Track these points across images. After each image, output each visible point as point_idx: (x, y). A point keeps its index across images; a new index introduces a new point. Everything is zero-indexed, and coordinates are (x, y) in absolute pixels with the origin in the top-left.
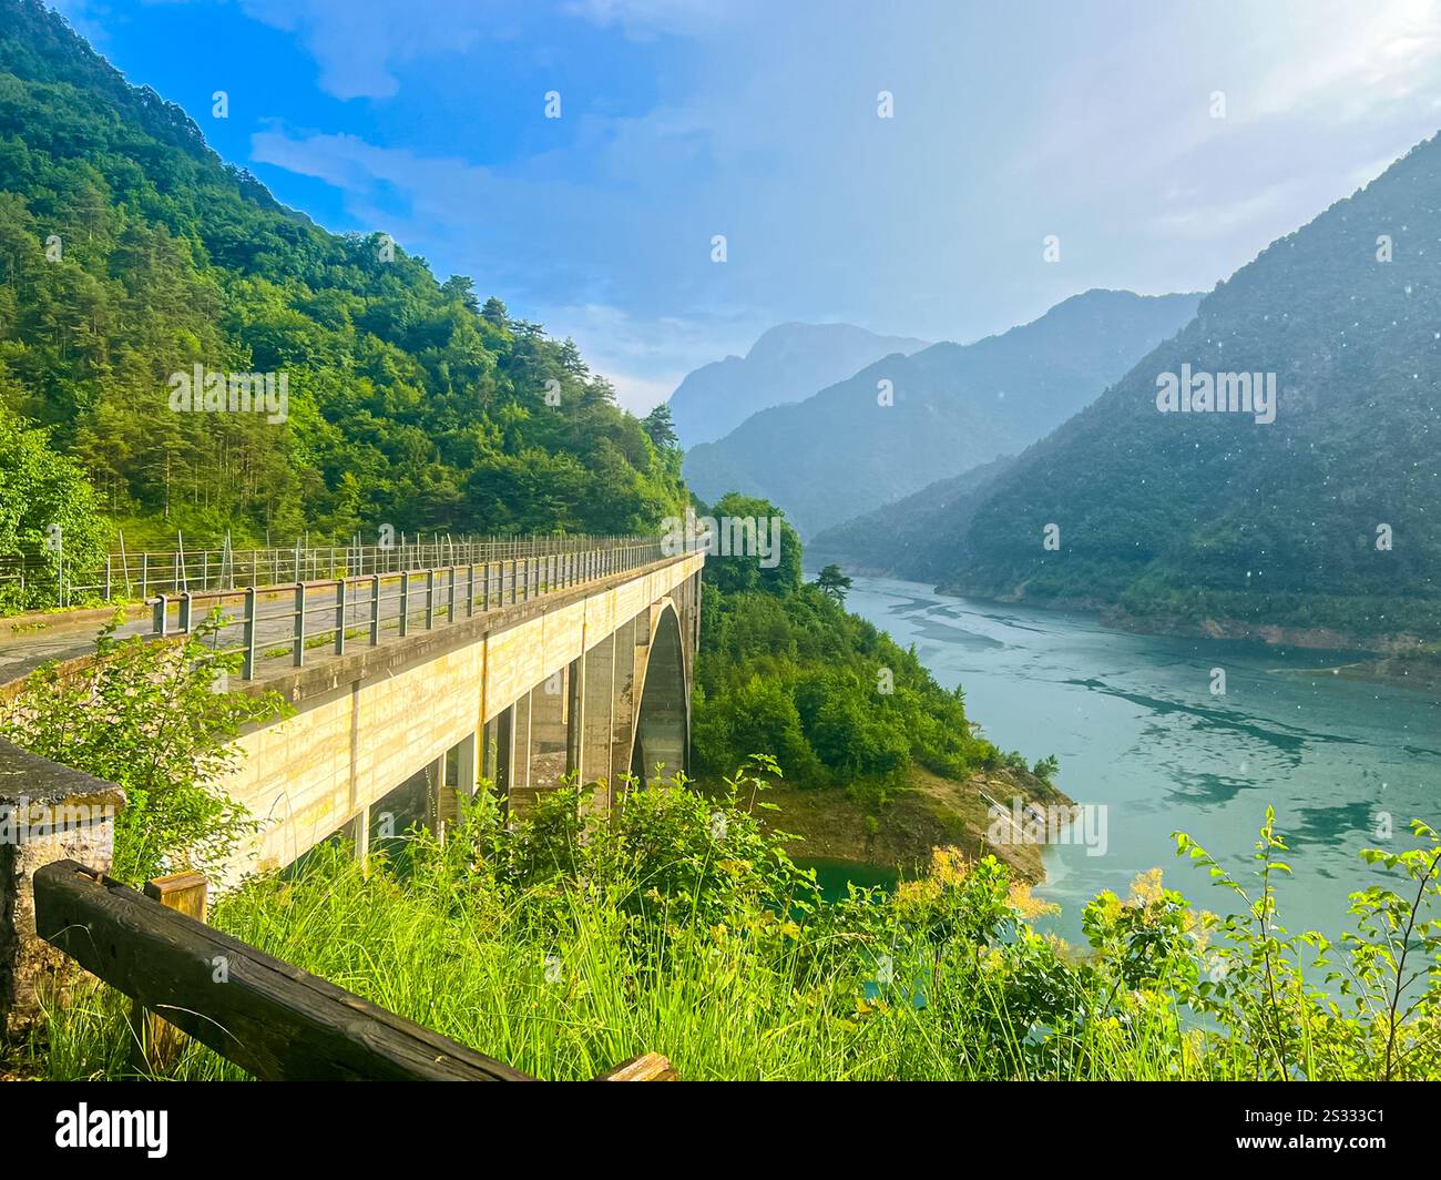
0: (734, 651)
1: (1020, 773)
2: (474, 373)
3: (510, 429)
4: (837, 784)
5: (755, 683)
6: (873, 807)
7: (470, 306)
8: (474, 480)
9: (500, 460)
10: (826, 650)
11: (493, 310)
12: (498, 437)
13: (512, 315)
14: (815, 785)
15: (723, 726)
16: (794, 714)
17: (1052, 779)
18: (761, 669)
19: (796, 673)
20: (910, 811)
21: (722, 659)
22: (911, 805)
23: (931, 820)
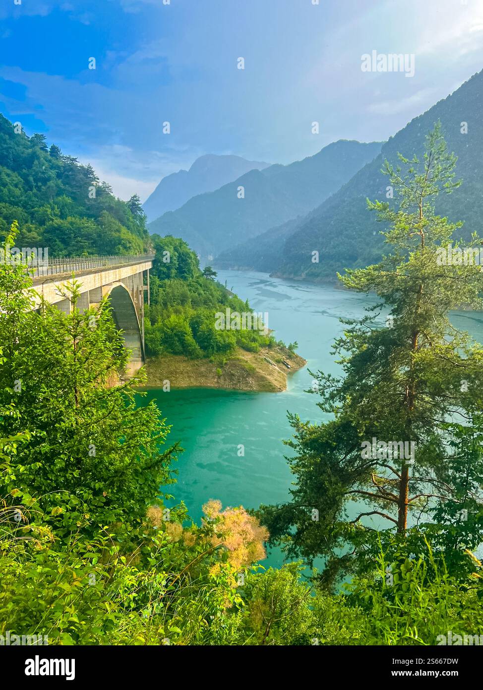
0: (165, 304)
1: (282, 349)
2: (45, 181)
3: (63, 207)
4: (206, 357)
5: (173, 317)
6: (221, 365)
7: (43, 149)
8: (47, 231)
9: (57, 221)
10: (205, 303)
11: (54, 151)
12: (57, 211)
13: (64, 153)
14: (197, 357)
15: (159, 335)
16: (189, 330)
17: (295, 351)
18: (177, 312)
19: (191, 312)
20: (235, 366)
21: (159, 307)
22: (236, 363)
23: (243, 369)
